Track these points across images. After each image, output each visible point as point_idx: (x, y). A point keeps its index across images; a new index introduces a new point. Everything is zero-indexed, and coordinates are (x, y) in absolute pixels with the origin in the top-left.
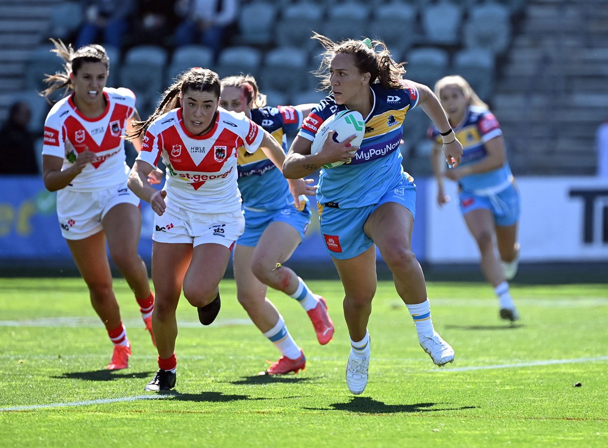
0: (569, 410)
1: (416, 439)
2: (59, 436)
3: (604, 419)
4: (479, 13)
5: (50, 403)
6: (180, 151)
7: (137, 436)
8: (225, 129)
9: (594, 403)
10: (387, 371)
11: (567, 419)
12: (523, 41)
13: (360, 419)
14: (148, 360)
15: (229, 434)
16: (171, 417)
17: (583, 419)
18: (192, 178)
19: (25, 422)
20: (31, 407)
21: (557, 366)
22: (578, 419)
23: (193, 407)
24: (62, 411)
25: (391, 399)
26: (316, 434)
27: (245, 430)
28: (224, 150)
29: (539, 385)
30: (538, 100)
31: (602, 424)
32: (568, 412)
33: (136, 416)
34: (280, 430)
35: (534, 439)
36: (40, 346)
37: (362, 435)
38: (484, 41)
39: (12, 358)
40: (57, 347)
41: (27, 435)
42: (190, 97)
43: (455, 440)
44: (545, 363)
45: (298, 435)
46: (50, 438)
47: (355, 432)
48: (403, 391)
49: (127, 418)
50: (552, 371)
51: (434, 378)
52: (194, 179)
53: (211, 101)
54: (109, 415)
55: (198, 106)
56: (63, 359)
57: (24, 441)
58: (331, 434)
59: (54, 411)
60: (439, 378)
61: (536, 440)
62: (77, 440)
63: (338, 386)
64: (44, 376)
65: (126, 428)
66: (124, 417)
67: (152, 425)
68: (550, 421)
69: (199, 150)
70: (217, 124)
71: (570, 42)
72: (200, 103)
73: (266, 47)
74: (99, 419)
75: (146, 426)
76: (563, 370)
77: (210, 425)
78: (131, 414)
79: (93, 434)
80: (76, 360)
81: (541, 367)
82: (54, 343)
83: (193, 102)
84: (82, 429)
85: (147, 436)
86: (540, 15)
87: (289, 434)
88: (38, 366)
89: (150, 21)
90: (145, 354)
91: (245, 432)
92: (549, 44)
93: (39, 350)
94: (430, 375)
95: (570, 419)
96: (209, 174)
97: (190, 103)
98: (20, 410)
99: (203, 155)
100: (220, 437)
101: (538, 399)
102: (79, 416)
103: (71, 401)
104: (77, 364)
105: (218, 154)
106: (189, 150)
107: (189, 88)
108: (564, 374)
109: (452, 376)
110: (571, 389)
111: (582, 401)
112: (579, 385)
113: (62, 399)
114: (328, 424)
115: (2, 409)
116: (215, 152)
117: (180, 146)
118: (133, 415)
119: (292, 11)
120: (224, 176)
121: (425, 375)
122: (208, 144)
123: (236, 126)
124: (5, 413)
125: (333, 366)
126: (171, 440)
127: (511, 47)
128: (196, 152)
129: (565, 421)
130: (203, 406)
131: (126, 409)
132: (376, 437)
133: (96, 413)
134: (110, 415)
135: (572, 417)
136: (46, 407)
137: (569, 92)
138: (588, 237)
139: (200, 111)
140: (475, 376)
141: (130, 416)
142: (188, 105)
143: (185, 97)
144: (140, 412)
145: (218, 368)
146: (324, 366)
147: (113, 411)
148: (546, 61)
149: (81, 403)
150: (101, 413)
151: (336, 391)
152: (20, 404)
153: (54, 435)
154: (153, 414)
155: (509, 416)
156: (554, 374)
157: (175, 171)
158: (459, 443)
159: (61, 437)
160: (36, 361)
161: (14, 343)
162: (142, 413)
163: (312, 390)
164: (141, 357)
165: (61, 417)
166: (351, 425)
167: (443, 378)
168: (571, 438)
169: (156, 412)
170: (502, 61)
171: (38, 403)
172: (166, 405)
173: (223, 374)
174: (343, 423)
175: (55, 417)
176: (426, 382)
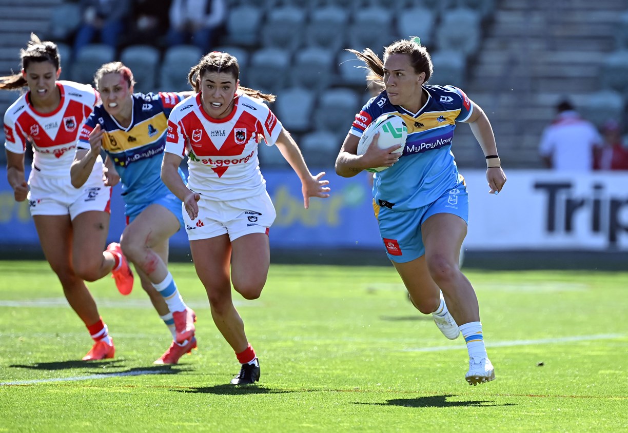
0: (533, 388)
1: (389, 414)
2: (56, 409)
3: (565, 396)
4: (451, 17)
5: (48, 378)
6: (200, 135)
7: (130, 409)
8: (244, 111)
9: (555, 381)
10: (363, 350)
11: (531, 396)
12: (492, 44)
13: (337, 395)
14: (140, 339)
15: (215, 408)
16: (162, 391)
17: (545, 396)
18: (215, 164)
19: (25, 396)
20: (30, 382)
21: (521, 347)
22: (541, 396)
23: (182, 382)
24: (59, 385)
25: (367, 376)
26: (297, 408)
27: (230, 404)
28: (244, 133)
29: (505, 364)
30: (505, 99)
31: (563, 401)
32: (532, 389)
33: (128, 391)
34: (263, 405)
35: (499, 414)
36: (39, 325)
37: (340, 410)
38: (456, 43)
39: (13, 336)
40: (55, 326)
41: (26, 408)
42: (208, 79)
43: (425, 414)
44: (510, 343)
45: (279, 410)
46: (48, 411)
47: (332, 407)
48: (378, 369)
49: (120, 393)
50: (516, 351)
51: (406, 357)
52: (216, 164)
53: (229, 82)
54: (103, 389)
55: (216, 87)
56: (61, 337)
57: (23, 413)
58: (311, 408)
59: (51, 385)
60: (411, 357)
61: (501, 416)
62: (73, 413)
63: (318, 364)
64: (42, 353)
65: (119, 402)
66: (118, 391)
67: (144, 399)
68: (514, 397)
69: (219, 133)
70: (236, 107)
71: (535, 46)
72: (218, 85)
73: (251, 48)
74: (94, 393)
75: (138, 399)
76: (527, 350)
77: (197, 400)
78: (123, 389)
79: (89, 407)
80: (73, 338)
81: (506, 348)
82: (52, 322)
83: (211, 85)
84: (77, 402)
85: (139, 409)
86: (508, 20)
87: (271, 408)
88: (37, 344)
89: (144, 23)
90: (137, 332)
91: (231, 407)
92: (516, 47)
93: (38, 329)
94: (403, 355)
95: (533, 396)
96: (231, 158)
97: (208, 86)
98: (20, 384)
99: (224, 138)
100: (207, 411)
101: (503, 377)
102: (75, 390)
103: (68, 376)
104: (74, 342)
105: (238, 136)
106: (209, 134)
107: (207, 71)
108: (528, 354)
109: (423, 355)
110: (534, 368)
111: (545, 379)
112: (541, 364)
113: (59, 375)
114: (308, 399)
115: (3, 384)
116: (235, 135)
117: (201, 130)
118: (126, 389)
119: (277, 15)
120: (246, 160)
121: (398, 354)
122: (228, 127)
123: (255, 109)
124: (6, 387)
125: (313, 345)
126: (161, 413)
127: (481, 49)
128: (216, 135)
129: (528, 398)
130: (191, 382)
131: (119, 385)
132: (352, 411)
133: (91, 388)
134: (105, 389)
135: (534, 394)
136: (45, 382)
137: (534, 91)
138: (551, 226)
139: (219, 92)
140: (445, 355)
141: (123, 391)
142: (207, 87)
143: (203, 80)
144: (132, 387)
145: (206, 346)
146: (305, 345)
147: (107, 386)
148: (512, 63)
149: (77, 378)
150: (96, 388)
151: (316, 369)
152: (20, 379)
153: (52, 408)
154: (145, 389)
155: (476, 393)
156: (519, 354)
157: (197, 157)
158: (429, 418)
159: (58, 410)
160: (36, 339)
161: (14, 322)
162: (134, 388)
163: (293, 367)
164: (134, 335)
165: (58, 391)
166: (329, 400)
167: (415, 357)
168: (533, 414)
169: (147, 387)
170: (472, 62)
171: (37, 378)
172: (157, 381)
173: (210, 352)
174: (322, 398)
175: (53, 391)
176: (399, 361)
